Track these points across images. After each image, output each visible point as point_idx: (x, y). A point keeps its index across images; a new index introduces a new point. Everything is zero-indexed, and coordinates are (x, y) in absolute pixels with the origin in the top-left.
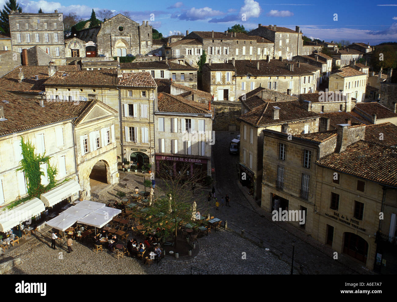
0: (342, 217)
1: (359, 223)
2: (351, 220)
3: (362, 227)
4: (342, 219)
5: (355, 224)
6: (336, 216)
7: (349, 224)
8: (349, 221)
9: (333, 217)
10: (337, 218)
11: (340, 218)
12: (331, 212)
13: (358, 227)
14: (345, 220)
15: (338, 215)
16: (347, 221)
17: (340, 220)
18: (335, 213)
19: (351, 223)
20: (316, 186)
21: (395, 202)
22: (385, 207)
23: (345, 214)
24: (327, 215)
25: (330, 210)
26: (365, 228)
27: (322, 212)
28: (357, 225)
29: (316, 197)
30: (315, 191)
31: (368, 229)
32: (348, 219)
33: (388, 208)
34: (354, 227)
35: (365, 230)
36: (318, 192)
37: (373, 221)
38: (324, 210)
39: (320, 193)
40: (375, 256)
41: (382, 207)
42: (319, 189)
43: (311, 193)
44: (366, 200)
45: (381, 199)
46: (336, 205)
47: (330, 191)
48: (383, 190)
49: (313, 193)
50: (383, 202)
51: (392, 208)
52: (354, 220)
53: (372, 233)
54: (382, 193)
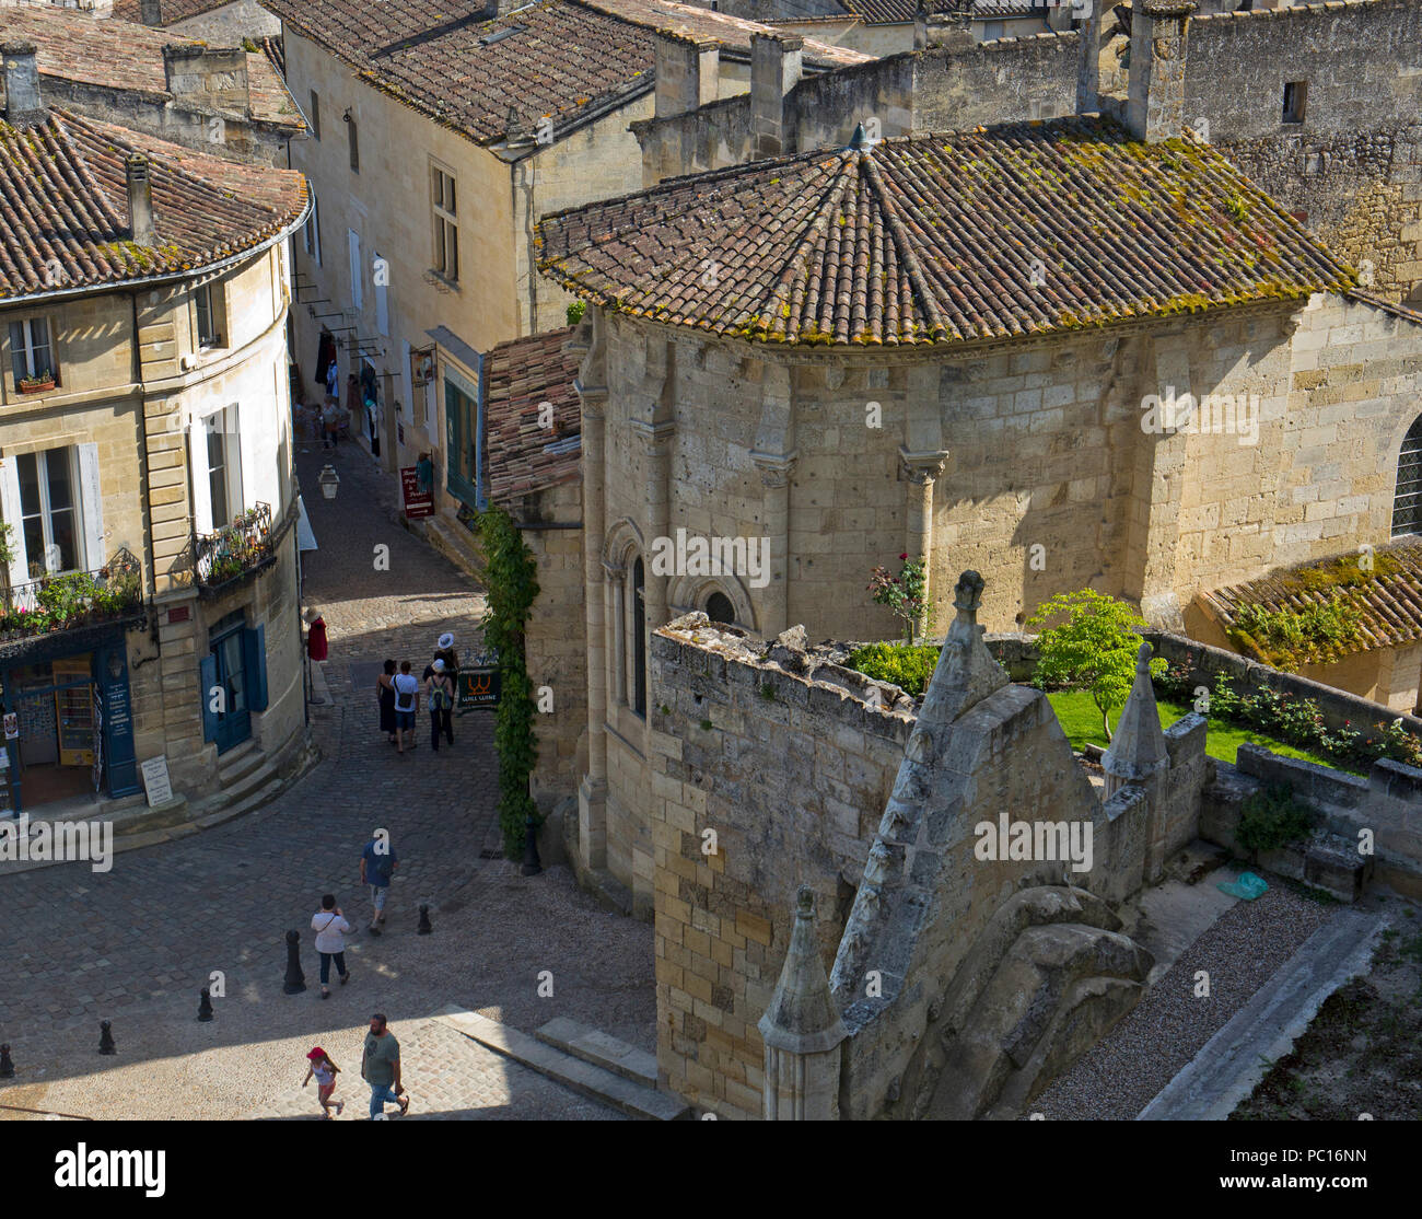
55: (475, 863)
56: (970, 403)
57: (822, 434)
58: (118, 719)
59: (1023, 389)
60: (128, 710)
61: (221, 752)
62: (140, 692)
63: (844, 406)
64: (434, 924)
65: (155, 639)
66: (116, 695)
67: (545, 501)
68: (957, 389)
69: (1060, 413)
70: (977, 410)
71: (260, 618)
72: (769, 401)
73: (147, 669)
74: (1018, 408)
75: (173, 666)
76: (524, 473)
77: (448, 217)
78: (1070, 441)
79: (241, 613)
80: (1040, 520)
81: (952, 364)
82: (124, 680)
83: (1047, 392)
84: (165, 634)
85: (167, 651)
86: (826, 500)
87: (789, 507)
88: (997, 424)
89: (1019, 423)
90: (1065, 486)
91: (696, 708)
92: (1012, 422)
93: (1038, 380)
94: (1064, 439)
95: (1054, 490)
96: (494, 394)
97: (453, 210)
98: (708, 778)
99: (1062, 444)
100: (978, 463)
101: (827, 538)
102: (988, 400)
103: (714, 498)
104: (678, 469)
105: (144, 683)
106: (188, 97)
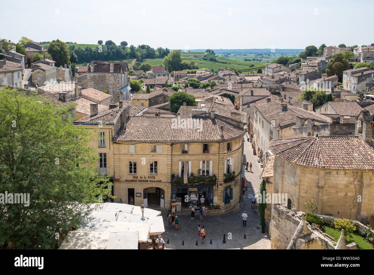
0: (141, 178)
1: (155, 177)
2: (149, 177)
3: (158, 180)
4: (141, 179)
5: (152, 179)
6: (135, 179)
7: (147, 181)
8: (147, 179)
9: (132, 181)
10: (136, 180)
11: (139, 179)
12: (131, 178)
13: (155, 181)
14: (143, 179)
16: (145, 179)
17: (140, 181)
18: (134, 177)
19: (149, 179)
20: (114, 161)
21: (180, 153)
22: (174, 158)
23: (143, 174)
24: (126, 181)
25: (129, 176)
26: (160, 180)
27: (122, 180)
28: (154, 180)
29: (114, 170)
30: (112, 165)
31: (163, 179)
32: (146, 178)
33: (175, 159)
34: (151, 182)
35: (160, 181)
36: (116, 164)
37: (166, 172)
38: (124, 178)
39: (118, 165)
40: (170, 197)
41: (172, 159)
42: (117, 162)
43: (109, 167)
44: (159, 158)
45: (170, 154)
46: (133, 170)
47: (128, 160)
48: (170, 147)
49: (111, 167)
50: (172, 155)
51: (178, 158)
52: (151, 176)
53: (166, 181)
54: (170, 149)
55: (256, 229)
56: (330, 178)
57: (305, 179)
58: (212, 197)
59: (339, 177)
60: (213, 196)
61: (225, 204)
62: (215, 194)
63: (309, 175)
64: (246, 237)
65: (217, 187)
66: (212, 194)
67: (269, 179)
68: (328, 175)
69: (346, 182)
70: (331, 179)
71: (233, 187)
72: (297, 172)
73: (216, 191)
74: (339, 180)
75: (219, 192)
76: (267, 174)
77: (271, 136)
78: (348, 186)
79: (230, 186)
80: (342, 198)
81: (327, 171)
82: (213, 192)
83: (344, 178)
84: (219, 187)
85: (219, 189)
86: (306, 188)
87: (300, 188)
88: (335, 182)
89: (339, 182)
90: (347, 193)
91: (278, 218)
92: (337, 182)
93: (342, 176)
94: (347, 186)
95: (345, 193)
96: (268, 162)
97: (272, 135)
98: (279, 229)
99: (346, 187)
100: (331, 187)
101: (306, 194)
102: (333, 178)
103: (289, 184)
104: (284, 179)
105: (215, 193)
106: (233, 119)
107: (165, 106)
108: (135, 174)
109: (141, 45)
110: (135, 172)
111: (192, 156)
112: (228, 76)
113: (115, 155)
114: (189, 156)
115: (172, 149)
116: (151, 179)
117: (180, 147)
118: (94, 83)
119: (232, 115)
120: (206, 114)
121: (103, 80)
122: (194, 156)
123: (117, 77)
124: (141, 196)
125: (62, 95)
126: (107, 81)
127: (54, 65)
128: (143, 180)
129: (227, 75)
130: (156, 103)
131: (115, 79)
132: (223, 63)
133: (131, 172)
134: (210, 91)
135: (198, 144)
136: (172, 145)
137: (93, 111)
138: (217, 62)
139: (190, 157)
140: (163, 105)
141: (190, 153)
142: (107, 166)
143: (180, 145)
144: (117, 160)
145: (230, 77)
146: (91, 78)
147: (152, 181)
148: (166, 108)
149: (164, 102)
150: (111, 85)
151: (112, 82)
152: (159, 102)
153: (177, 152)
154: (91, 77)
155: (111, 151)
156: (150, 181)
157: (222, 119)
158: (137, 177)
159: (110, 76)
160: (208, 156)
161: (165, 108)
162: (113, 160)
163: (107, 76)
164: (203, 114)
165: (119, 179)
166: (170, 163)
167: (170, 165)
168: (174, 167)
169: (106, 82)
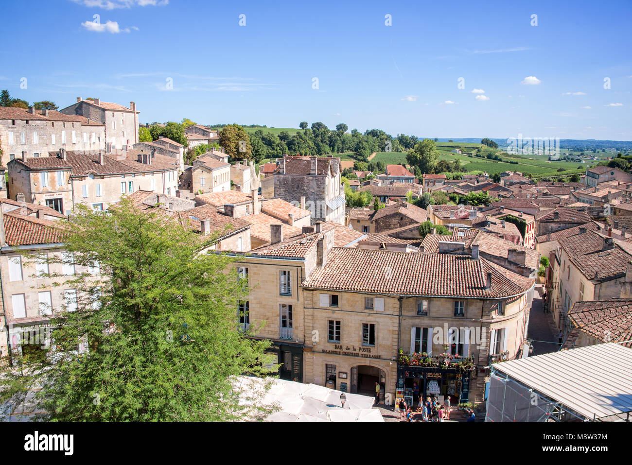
0: (347, 349)
1: (371, 350)
2: (360, 348)
3: (376, 354)
4: (348, 351)
5: (366, 353)
6: (338, 350)
7: (357, 355)
8: (357, 351)
9: (333, 352)
10: (340, 352)
11: (344, 350)
12: (331, 347)
13: (370, 355)
14: (351, 351)
15: (341, 348)
16: (354, 352)
17: (345, 354)
18: (336, 346)
19: (361, 352)
20: (304, 318)
21: (414, 313)
22: (403, 322)
23: (352, 344)
24: (324, 352)
25: (328, 344)
26: (379, 354)
27: (317, 350)
28: (368, 354)
29: (305, 332)
30: (302, 325)
31: (384, 354)
32: (355, 350)
33: (406, 322)
34: (365, 357)
35: (378, 357)
36: (308, 324)
37: (389, 343)
38: (320, 348)
39: (311, 325)
40: (395, 384)
41: (400, 323)
42: (309, 321)
43: (296, 328)
44: (377, 320)
45: (397, 313)
46: (335, 335)
47: (327, 319)
48: (399, 303)
49: (299, 328)
50: (399, 316)
51: (411, 321)
52: (364, 347)
53: (389, 357)
54: (398, 306)
58: (465, 390)
60: (468, 389)
62: (471, 385)
66: (465, 384)
73: (473, 380)
75: (479, 382)
77: (582, 294)
82: (468, 383)
84: (479, 375)
85: (479, 378)
97: (583, 292)
105: (473, 383)
106: (512, 260)
107: (401, 232)
108: (338, 341)
109: (370, 130)
110: (338, 338)
111: (434, 320)
112: (517, 186)
113: (306, 310)
114: (430, 319)
115: (400, 307)
116: (364, 353)
117: (414, 303)
118: (285, 191)
119: (510, 253)
120: (463, 250)
121: (299, 186)
122: (438, 320)
123: (322, 181)
124: (347, 378)
125: (229, 208)
126: (306, 188)
127: (226, 160)
128: (350, 353)
129: (516, 183)
130: (388, 227)
131: (317, 184)
132: (511, 163)
133: (331, 338)
134: (483, 210)
135: (446, 301)
136: (400, 299)
137: (275, 236)
138: (500, 160)
139: (431, 321)
140: (398, 230)
141: (432, 314)
142: (293, 326)
143: (413, 300)
144: (310, 317)
145: (520, 187)
146: (280, 183)
147: (365, 355)
148: (403, 236)
149: (401, 226)
150: (312, 195)
151: (314, 189)
152: (392, 226)
153: (409, 311)
154: (281, 180)
155: (299, 302)
156: (362, 354)
157: (492, 259)
158: (341, 346)
159: (310, 180)
160: (461, 322)
161: (400, 235)
162: (302, 317)
163: (306, 180)
164: (459, 249)
165: (311, 348)
166: (397, 329)
167: (397, 333)
168: (403, 337)
169: (304, 190)
